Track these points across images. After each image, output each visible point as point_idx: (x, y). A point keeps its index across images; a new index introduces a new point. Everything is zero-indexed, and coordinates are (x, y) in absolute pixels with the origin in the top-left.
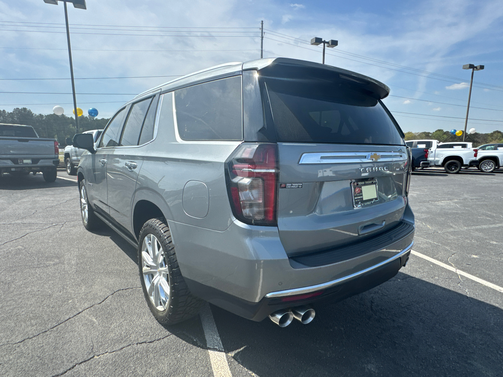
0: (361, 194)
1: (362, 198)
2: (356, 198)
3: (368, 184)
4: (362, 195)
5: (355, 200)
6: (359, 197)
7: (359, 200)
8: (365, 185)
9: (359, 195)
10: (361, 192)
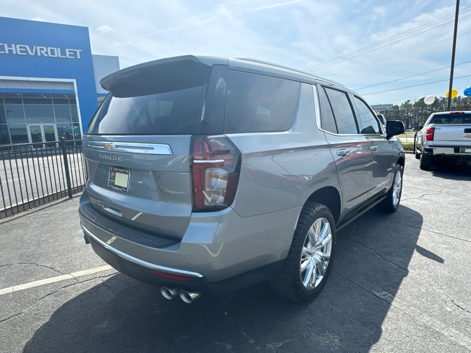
0: (114, 178)
1: (114, 182)
2: (110, 180)
3: (120, 172)
4: (114, 180)
5: (110, 181)
6: (112, 181)
7: (111, 183)
8: (118, 172)
9: (112, 178)
10: (115, 177)
